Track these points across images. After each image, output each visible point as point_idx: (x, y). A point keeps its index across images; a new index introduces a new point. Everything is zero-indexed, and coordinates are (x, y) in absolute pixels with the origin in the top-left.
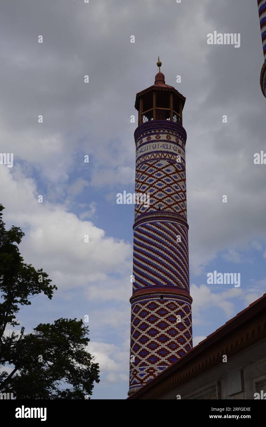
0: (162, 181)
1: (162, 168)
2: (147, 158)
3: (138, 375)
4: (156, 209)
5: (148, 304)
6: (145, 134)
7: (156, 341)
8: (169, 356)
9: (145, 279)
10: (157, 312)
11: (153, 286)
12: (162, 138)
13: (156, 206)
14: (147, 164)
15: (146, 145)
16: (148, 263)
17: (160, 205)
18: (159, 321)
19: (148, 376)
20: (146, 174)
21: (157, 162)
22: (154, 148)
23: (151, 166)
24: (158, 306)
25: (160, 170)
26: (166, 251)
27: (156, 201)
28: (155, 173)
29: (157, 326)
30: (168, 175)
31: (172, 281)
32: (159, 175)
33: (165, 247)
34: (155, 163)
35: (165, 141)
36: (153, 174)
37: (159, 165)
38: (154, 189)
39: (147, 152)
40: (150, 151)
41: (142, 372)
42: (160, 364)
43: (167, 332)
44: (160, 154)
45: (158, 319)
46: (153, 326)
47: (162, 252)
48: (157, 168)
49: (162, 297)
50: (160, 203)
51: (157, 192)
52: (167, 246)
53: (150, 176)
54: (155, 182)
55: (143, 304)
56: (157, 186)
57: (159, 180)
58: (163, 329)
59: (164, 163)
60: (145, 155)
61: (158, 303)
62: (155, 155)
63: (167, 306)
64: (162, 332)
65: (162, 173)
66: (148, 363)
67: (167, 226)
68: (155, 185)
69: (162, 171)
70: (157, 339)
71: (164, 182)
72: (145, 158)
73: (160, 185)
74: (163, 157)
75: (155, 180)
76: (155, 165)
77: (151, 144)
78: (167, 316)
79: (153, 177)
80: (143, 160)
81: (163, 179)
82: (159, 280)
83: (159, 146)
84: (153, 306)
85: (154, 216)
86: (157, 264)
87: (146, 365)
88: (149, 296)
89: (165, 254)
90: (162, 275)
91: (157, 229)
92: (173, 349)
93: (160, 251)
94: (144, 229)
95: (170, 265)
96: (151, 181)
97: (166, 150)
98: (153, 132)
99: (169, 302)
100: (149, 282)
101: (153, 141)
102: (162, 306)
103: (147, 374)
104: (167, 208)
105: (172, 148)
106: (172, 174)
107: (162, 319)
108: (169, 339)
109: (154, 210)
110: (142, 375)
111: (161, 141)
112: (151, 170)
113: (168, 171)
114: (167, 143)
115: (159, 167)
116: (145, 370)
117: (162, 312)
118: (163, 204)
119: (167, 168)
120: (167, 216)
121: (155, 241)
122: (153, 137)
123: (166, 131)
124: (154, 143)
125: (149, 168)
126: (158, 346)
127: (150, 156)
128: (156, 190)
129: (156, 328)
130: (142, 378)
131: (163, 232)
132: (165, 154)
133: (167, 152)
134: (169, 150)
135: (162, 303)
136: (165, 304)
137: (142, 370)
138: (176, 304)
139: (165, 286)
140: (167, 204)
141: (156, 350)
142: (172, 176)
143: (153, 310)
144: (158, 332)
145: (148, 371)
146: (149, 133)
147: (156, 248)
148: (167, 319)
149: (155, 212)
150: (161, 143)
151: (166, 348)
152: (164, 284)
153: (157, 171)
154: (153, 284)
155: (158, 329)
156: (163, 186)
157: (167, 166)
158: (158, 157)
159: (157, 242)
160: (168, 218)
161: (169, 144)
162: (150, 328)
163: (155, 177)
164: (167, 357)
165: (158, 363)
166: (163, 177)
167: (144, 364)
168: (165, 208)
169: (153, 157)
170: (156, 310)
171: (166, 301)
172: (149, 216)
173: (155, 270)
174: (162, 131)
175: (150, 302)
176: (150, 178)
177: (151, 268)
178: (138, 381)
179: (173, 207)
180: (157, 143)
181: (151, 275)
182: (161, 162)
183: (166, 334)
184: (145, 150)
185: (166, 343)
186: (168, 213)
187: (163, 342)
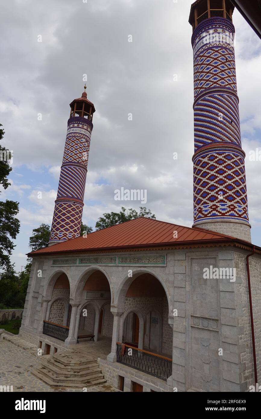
0: (82, 149)
1: (83, 143)
2: (76, 135)
3: (58, 235)
4: (77, 161)
5: (67, 204)
6: (76, 122)
7: (69, 222)
8: (74, 229)
9: (67, 193)
10: (71, 209)
11: (71, 197)
12: (84, 128)
13: (77, 160)
14: (76, 138)
15: (76, 128)
16: (70, 186)
17: (79, 160)
18: (72, 213)
19: (63, 237)
20: (75, 143)
21: (81, 138)
22: (80, 131)
23: (78, 139)
24: (72, 206)
25: (81, 143)
26: (79, 182)
27: (78, 157)
28: (79, 143)
29: (71, 215)
30: (84, 147)
31: (79, 196)
32: (81, 145)
33: (79, 180)
34: (80, 139)
35: (86, 129)
36: (78, 144)
37: (82, 140)
38: (77, 151)
39: (76, 132)
40: (78, 132)
41: (60, 234)
42: (70, 232)
43: (75, 219)
44: (83, 135)
45: (71, 212)
46: (68, 215)
47: (77, 182)
48: (80, 142)
49: (74, 203)
50: (79, 159)
51: (79, 153)
52: (80, 180)
53: (77, 144)
54: (78, 148)
55: (65, 204)
56: (79, 151)
57: (81, 148)
58: (73, 217)
59: (84, 140)
60: (75, 133)
61: (72, 205)
62: (80, 135)
63: (76, 207)
64: (73, 218)
65: (82, 145)
66: (64, 231)
67: (81, 171)
68: (78, 149)
69: (82, 144)
70: (70, 221)
71: (82, 150)
72: (75, 134)
73: (80, 150)
74: (84, 137)
75: (79, 147)
76: (79, 140)
77: (79, 129)
78: (76, 211)
79: (78, 145)
80: (74, 135)
81: (82, 148)
82: (74, 195)
83: (83, 131)
84: (70, 206)
85: (76, 164)
86: (74, 187)
87: (63, 232)
88: (68, 201)
89: (78, 184)
90: (76, 193)
91: (76, 171)
92: (76, 227)
93: (76, 181)
94: (70, 169)
95: (80, 189)
96: (76, 147)
97: (86, 134)
98: (81, 123)
99: (77, 205)
100: (69, 194)
101: (80, 128)
102: (74, 207)
103: (63, 236)
104: (82, 162)
105: (88, 134)
106: (86, 146)
107: (73, 212)
108: (75, 222)
109: (76, 161)
110: (60, 236)
111: (84, 129)
112: (77, 142)
113: (85, 144)
114: (87, 131)
115: (81, 142)
116: (62, 234)
117: (73, 210)
118: (81, 160)
119: (85, 143)
120: (82, 166)
121: (75, 176)
122: (81, 126)
123: (87, 125)
124: (80, 129)
125: (76, 140)
126: (70, 224)
127: (78, 134)
128: (78, 152)
129: (70, 216)
130: (60, 237)
131: (79, 173)
132: (85, 136)
133: (86, 135)
134: (87, 135)
135: (74, 205)
136: (75, 206)
137: (60, 233)
138: (80, 207)
139: (76, 198)
140: (82, 160)
141: (69, 226)
142: (86, 147)
143: (70, 208)
144: (71, 218)
145: (63, 234)
146: (78, 122)
147: (75, 180)
148: (75, 213)
149: (76, 163)
150: (84, 130)
151: (73, 225)
152: (76, 197)
153: (80, 143)
154: (71, 196)
155: (71, 216)
156: (82, 151)
157: (85, 142)
158: (81, 136)
159: (75, 177)
160: (82, 167)
161: (87, 132)
162: (67, 216)
163: (78, 146)
164: (73, 230)
165: (69, 231)
166: (82, 147)
167: (62, 231)
168: (81, 162)
169: (79, 136)
170: (71, 208)
171: (76, 205)
172: (74, 164)
173: (73, 190)
174: (85, 124)
175: (69, 204)
176: (76, 145)
177: (71, 188)
178: (57, 238)
179: (84, 162)
180: (82, 129)
181: (71, 192)
182: (83, 139)
183: (74, 219)
184: (75, 131)
185: (73, 224)
186: (82, 164)
187: (72, 223)
